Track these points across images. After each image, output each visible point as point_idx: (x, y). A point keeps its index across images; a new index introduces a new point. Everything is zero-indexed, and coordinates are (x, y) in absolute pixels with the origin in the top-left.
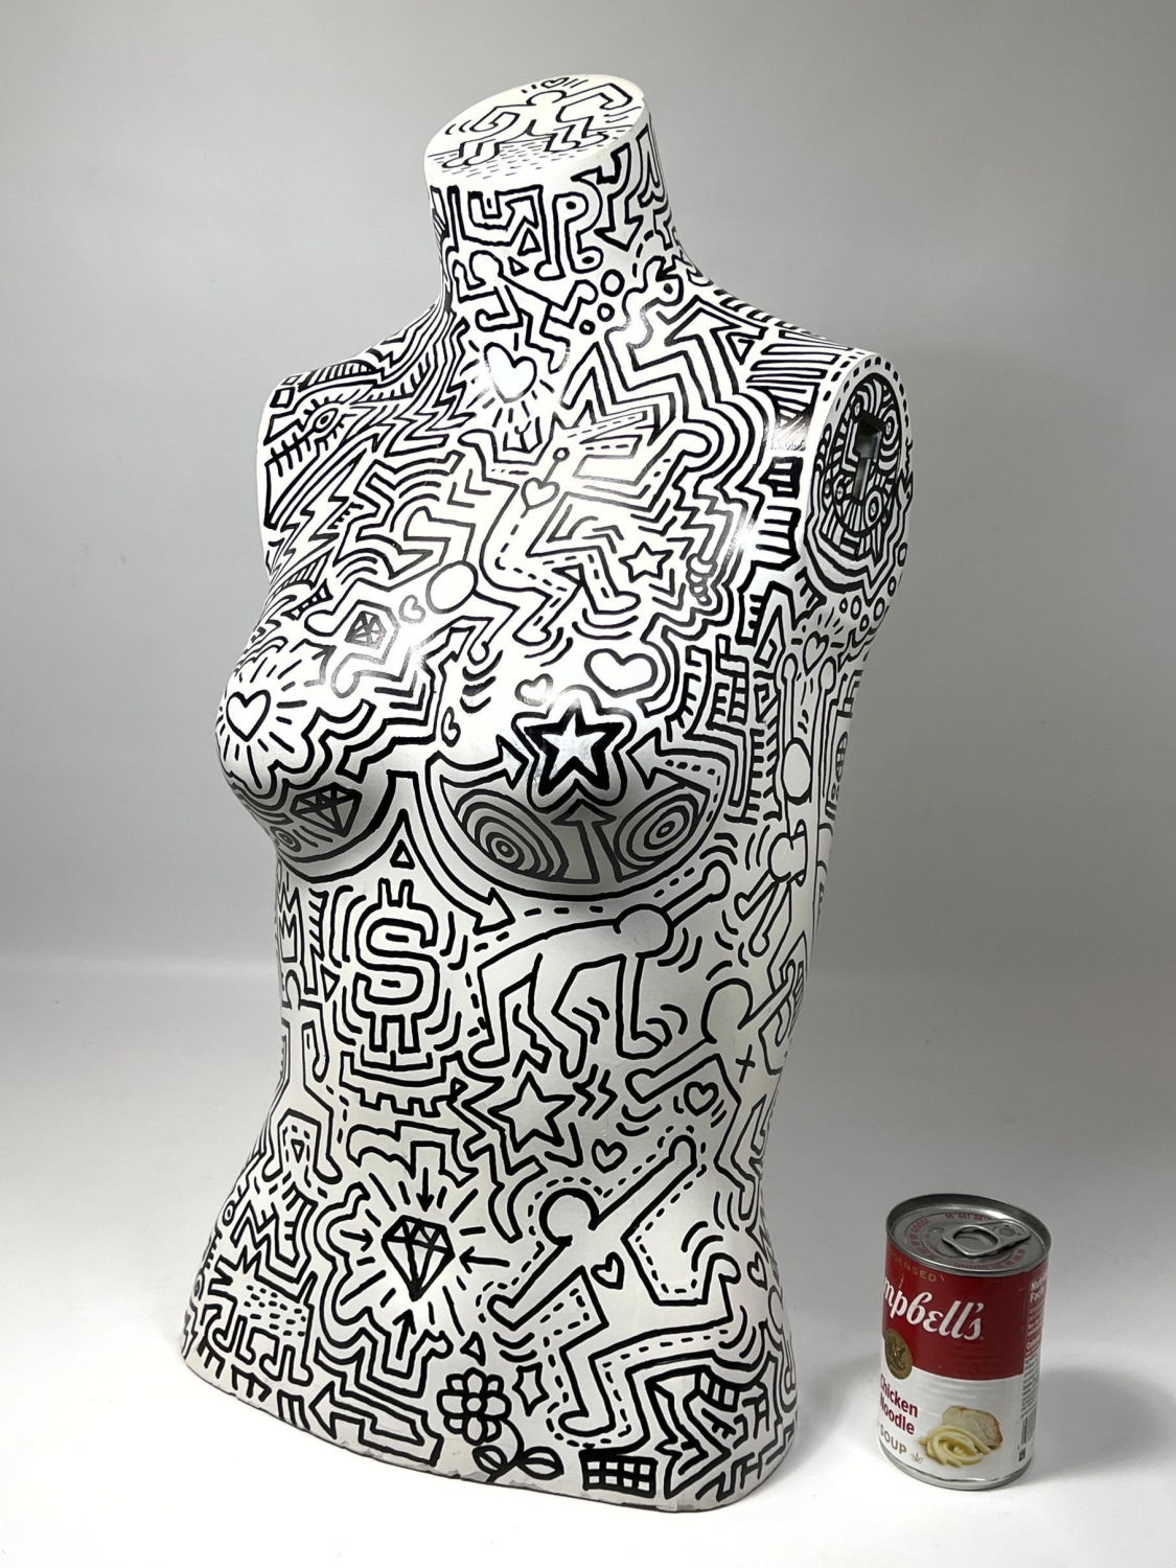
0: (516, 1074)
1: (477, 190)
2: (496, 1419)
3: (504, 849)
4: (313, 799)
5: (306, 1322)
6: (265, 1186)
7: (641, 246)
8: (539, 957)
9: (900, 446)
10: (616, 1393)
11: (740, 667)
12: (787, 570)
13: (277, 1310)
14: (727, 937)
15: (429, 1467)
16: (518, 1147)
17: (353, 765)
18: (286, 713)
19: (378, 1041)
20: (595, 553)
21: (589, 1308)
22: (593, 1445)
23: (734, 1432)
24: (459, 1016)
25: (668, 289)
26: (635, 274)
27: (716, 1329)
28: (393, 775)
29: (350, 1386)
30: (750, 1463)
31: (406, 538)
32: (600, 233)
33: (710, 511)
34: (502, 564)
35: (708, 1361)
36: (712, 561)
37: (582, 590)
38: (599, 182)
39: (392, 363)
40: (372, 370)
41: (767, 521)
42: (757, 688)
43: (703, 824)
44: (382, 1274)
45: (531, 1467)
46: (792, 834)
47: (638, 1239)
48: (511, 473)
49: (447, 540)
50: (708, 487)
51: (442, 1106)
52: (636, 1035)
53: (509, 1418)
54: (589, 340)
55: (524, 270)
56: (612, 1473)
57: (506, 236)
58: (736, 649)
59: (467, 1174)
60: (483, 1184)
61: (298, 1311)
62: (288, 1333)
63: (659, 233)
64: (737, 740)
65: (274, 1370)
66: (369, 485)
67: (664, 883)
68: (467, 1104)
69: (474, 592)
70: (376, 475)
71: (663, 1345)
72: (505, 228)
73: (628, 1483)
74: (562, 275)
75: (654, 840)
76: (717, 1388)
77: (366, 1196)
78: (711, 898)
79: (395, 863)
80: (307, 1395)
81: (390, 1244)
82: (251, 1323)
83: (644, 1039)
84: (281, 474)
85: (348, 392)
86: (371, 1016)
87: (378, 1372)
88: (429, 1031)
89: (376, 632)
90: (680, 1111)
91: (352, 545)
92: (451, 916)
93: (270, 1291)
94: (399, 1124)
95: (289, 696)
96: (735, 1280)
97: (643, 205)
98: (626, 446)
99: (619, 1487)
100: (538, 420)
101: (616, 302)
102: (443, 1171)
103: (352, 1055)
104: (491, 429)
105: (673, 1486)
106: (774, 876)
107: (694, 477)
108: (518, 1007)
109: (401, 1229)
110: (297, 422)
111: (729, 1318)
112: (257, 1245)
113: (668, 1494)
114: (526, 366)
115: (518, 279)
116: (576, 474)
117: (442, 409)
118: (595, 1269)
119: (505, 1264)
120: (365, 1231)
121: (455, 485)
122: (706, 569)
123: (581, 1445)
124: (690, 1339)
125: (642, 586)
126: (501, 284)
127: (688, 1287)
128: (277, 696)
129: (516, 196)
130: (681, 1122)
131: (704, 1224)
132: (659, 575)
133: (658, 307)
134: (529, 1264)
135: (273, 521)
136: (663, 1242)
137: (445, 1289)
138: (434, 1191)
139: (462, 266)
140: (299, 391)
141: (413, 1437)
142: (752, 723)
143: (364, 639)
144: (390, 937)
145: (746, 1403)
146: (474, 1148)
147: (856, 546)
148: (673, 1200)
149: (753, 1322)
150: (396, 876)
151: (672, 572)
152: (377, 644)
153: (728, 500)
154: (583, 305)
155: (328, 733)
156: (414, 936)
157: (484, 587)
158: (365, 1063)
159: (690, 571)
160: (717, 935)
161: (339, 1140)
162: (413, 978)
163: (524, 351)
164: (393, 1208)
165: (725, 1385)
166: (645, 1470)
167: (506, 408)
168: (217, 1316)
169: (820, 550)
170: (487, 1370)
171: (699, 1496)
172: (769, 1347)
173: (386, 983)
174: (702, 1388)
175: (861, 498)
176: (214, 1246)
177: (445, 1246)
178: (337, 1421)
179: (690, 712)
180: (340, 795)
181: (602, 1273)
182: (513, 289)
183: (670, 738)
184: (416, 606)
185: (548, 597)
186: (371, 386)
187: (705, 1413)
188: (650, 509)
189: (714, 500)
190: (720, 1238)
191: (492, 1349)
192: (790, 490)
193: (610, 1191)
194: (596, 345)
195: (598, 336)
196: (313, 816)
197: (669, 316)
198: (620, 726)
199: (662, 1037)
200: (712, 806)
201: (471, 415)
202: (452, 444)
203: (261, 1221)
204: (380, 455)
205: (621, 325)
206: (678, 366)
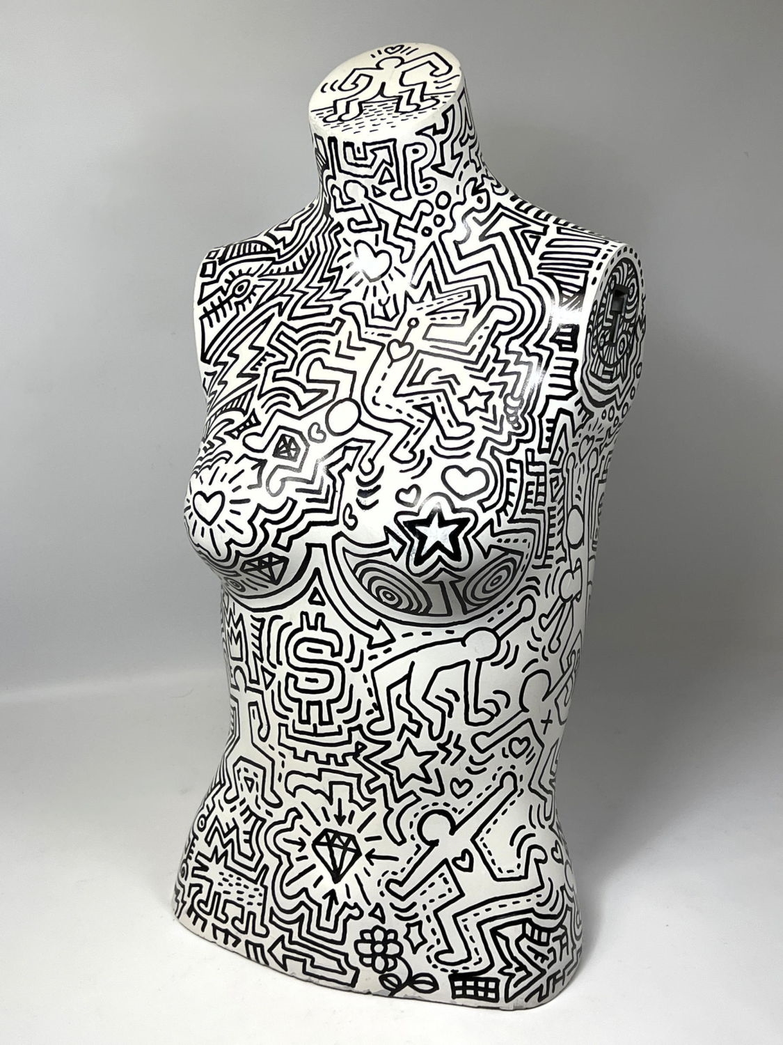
0: (399, 739)
1: (350, 141)
2: (394, 957)
3: (389, 596)
4: (256, 563)
5: (263, 897)
6: (227, 807)
7: (462, 173)
8: (413, 664)
9: (638, 301)
10: (471, 938)
11: (540, 469)
12: (570, 399)
13: (241, 888)
14: (534, 643)
15: (350, 988)
16: (402, 785)
17: (283, 541)
18: (236, 507)
19: (304, 717)
20: (441, 394)
21: (452, 884)
22: (458, 971)
23: (548, 959)
24: (359, 702)
25: (480, 200)
26: (458, 193)
27: (534, 894)
28: (310, 546)
29: (295, 938)
30: (558, 977)
31: (309, 381)
32: (435, 168)
33: (517, 362)
34: (377, 401)
35: (530, 915)
36: (521, 397)
37: (434, 422)
38: (434, 134)
39: (285, 246)
40: (271, 250)
41: (556, 368)
42: (552, 480)
43: (519, 573)
44: (313, 867)
45: (417, 986)
46: (573, 569)
47: (482, 839)
48: (379, 335)
49: (337, 383)
50: (515, 345)
51: (349, 759)
52: (477, 711)
53: (402, 956)
54: (428, 240)
55: (383, 193)
56: (470, 988)
57: (370, 172)
58: (538, 457)
59: (368, 803)
60: (379, 808)
61: (256, 890)
62: (250, 904)
63: (473, 161)
64: (539, 517)
65: (242, 927)
66: (278, 339)
67: (494, 613)
68: (367, 758)
69: (359, 421)
70: (282, 333)
71: (501, 906)
72: (370, 167)
73: (481, 994)
74: (409, 197)
75: (488, 588)
76: (536, 932)
77: (300, 816)
78: (524, 620)
79: (311, 601)
80: (267, 942)
81: (318, 847)
82: (224, 897)
83: (483, 713)
84: (211, 325)
85: (255, 265)
86: (299, 701)
87: (314, 929)
88: (339, 711)
89: (293, 449)
90: (506, 756)
91: (269, 384)
92: (351, 637)
93: (236, 876)
94: (320, 770)
95: (238, 495)
96: (544, 861)
97: (462, 145)
98: (458, 317)
99: (476, 997)
100: (395, 296)
101: (445, 213)
102: (351, 800)
103: (286, 726)
104: (362, 301)
105: (510, 995)
106: (563, 599)
107: (507, 338)
108: (399, 696)
109: (325, 837)
110: (221, 289)
111: (542, 887)
112: (224, 846)
113: (507, 1000)
114: (384, 257)
115: (378, 200)
116: (424, 338)
117: (326, 285)
118: (454, 860)
119: (396, 859)
120: (300, 839)
121: (340, 343)
122: (516, 404)
123: (449, 971)
124: (518, 902)
125: (474, 418)
126: (366, 202)
127: (515, 869)
128: (230, 496)
129: (378, 146)
130: (506, 766)
131: (523, 827)
132: (486, 410)
133: (474, 214)
134: (411, 859)
135: (208, 358)
136: (498, 842)
137: (356, 876)
138: (346, 813)
139: (339, 189)
140: (220, 264)
141: (340, 970)
142: (549, 504)
143: (286, 455)
144: (309, 650)
145: (554, 940)
146: (372, 786)
147: (611, 373)
148: (503, 814)
149: (556, 888)
150: (313, 610)
151: (494, 407)
152: (294, 459)
153: (529, 354)
154: (424, 217)
155: (266, 521)
156: (327, 649)
157: (365, 418)
158: (295, 731)
159: (506, 406)
160: (529, 643)
161: (280, 779)
162: (327, 676)
163: (382, 246)
164: (318, 824)
165: (541, 929)
166: (492, 985)
167: (371, 285)
168: (200, 892)
169: (590, 383)
170: (386, 926)
171: (527, 1000)
172: (567, 901)
173: (308, 680)
174: (527, 933)
175: (614, 342)
176: (193, 845)
177: (355, 848)
178: (288, 960)
179: (511, 505)
180: (274, 560)
181: (459, 862)
182: (375, 206)
183: (499, 525)
184: (319, 431)
185: (412, 427)
186: (271, 262)
187: (529, 948)
188: (476, 362)
190: (533, 835)
191: (390, 913)
192: (571, 346)
193: (463, 810)
194: (433, 244)
195: (434, 237)
196: (256, 573)
197: (481, 220)
198: (467, 520)
199: (494, 711)
200: (525, 562)
201: (348, 291)
202: (336, 313)
203: (226, 830)
204: (284, 318)
205: (449, 228)
206: (489, 255)
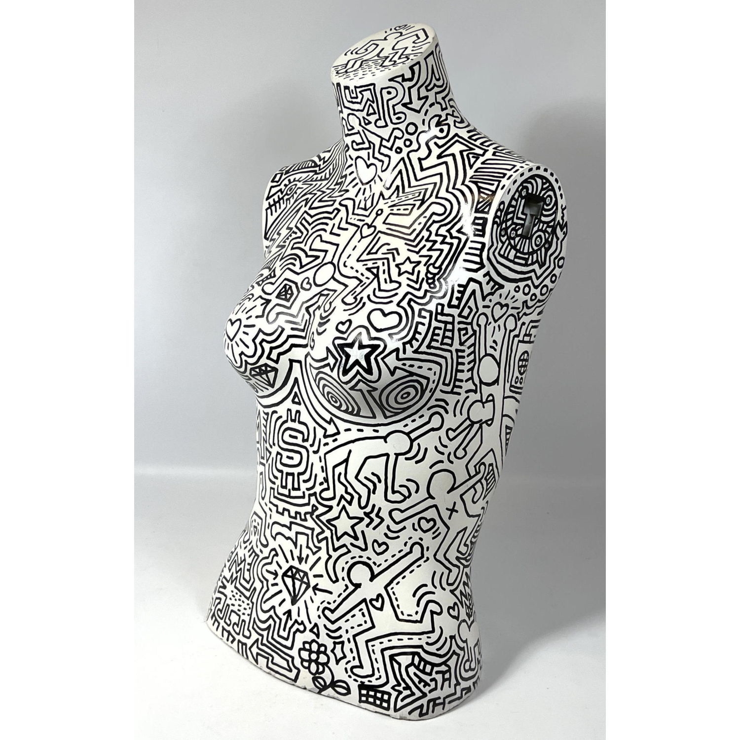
0: (338, 505)
1: (347, 85)
2: (323, 664)
3: (334, 400)
4: (257, 370)
5: (251, 610)
6: (243, 546)
7: (427, 111)
8: (350, 451)
10: (376, 659)
11: (450, 319)
12: (479, 272)
13: (241, 603)
14: (441, 449)
15: (293, 683)
16: (338, 539)
17: (274, 356)
18: (247, 330)
19: (284, 484)
20: (386, 261)
21: (367, 618)
22: (364, 682)
23: (429, 685)
24: (316, 475)
25: (442, 131)
26: (423, 124)
27: (426, 636)
28: (291, 361)
29: (265, 641)
30: (437, 702)
31: (311, 250)
32: (405, 105)
33: (443, 242)
34: (346, 264)
35: (419, 650)
36: (440, 267)
37: (376, 279)
38: (403, 81)
39: (324, 162)
40: (316, 165)
41: (470, 248)
42: (460, 330)
43: (427, 394)
44: (280, 591)
45: (337, 689)
46: (484, 400)
47: (392, 588)
48: (358, 220)
49: (326, 251)
50: (443, 231)
51: (308, 516)
52: (394, 492)
53: (329, 665)
54: (400, 156)
55: (370, 123)
56: (371, 696)
57: (360, 107)
58: (447, 310)
59: (317, 549)
60: (323, 554)
61: (248, 604)
62: (244, 614)
63: (439, 103)
64: (448, 355)
65: (237, 630)
66: (301, 223)
67: (408, 421)
68: (318, 517)
69: (333, 277)
70: (304, 218)
71: (399, 640)
72: (360, 103)
73: (378, 702)
74: (387, 125)
75: (399, 400)
76: (422, 663)
77: (277, 555)
78: (433, 429)
79: (293, 402)
80: (249, 642)
81: (285, 578)
82: (231, 608)
83: (398, 494)
84: (272, 214)
85: (304, 175)
86: (281, 472)
87: (276, 636)
88: (305, 481)
89: (289, 294)
90: (416, 530)
91: (289, 252)
92: (315, 428)
93: (239, 594)
94: (291, 523)
95: (249, 322)
96: (439, 614)
97: (428, 90)
98: (407, 209)
99: (374, 704)
100: (374, 194)
101: (413, 138)
102: (308, 547)
103: (274, 489)
104: (354, 198)
105: (398, 707)
106: (470, 420)
107: (438, 225)
108: (340, 474)
109: (290, 571)
110: (280, 190)
111: (433, 631)
112: (237, 572)
113: (396, 710)
114: (373, 167)
115: (367, 127)
116: (384, 223)
117: (337, 187)
118: (371, 600)
119: (331, 593)
120: (275, 571)
121: (334, 225)
122: (436, 271)
123: (359, 681)
124: (412, 639)
125: (403, 279)
126: (361, 129)
127: (414, 614)
128: (244, 322)
129: (363, 88)
130: (417, 535)
131: (426, 585)
132: (412, 274)
133: (436, 140)
134: (341, 594)
135: (268, 237)
136: (404, 592)
137: (305, 601)
138: (304, 556)
139: (345, 120)
140: (285, 175)
141: (288, 668)
142: (456, 345)
143: (284, 297)
144: (290, 436)
145: (437, 673)
146: (320, 537)
148: (411, 572)
149: (446, 634)
150: (295, 408)
151: (419, 272)
152: (288, 300)
153: (452, 237)
154: (397, 140)
155: (263, 340)
156: (300, 436)
157: (337, 276)
158: (279, 493)
159: (428, 272)
160: (436, 448)
161: (268, 528)
162: (299, 456)
163: (372, 161)
164: (287, 561)
165: (427, 663)
166: (386, 697)
167: (363, 187)
168: (219, 603)
169: (498, 262)
170: (320, 641)
171: (410, 713)
172: (454, 647)
173: (288, 457)
174: (415, 662)
176: (223, 571)
177: (307, 582)
178: (259, 657)
179: (417, 341)
180: (269, 369)
181: (374, 603)
182: (366, 131)
183: (404, 352)
184: (308, 283)
185: (361, 281)
186: (314, 173)
187: (415, 674)
188: (413, 241)
189: (445, 237)
190: (434, 593)
191: (323, 632)
192: (481, 233)
193: (380, 565)
194: (403, 159)
195: (404, 154)
196: (258, 377)
197: (440, 144)
198: (379, 346)
199: (407, 494)
200: (432, 385)
201: (347, 191)
202: (336, 205)
203: (239, 562)
204: (307, 209)
205: (416, 149)
206: (442, 169)
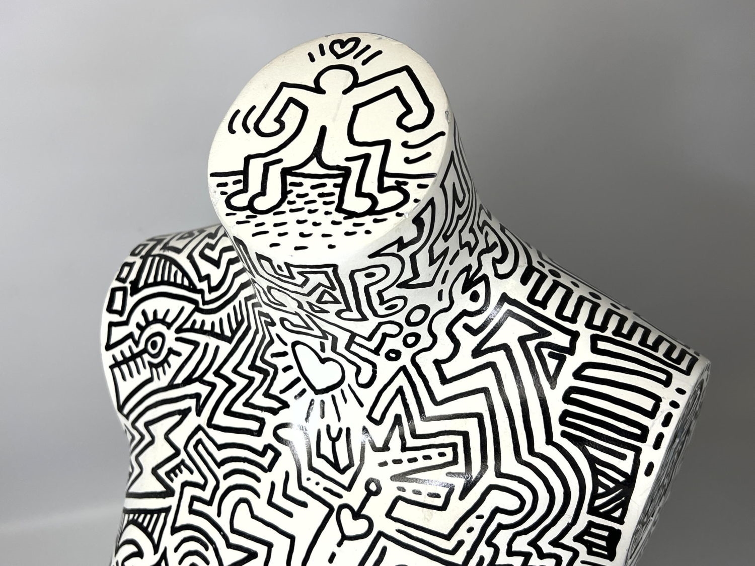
1: (265, 255)
7: (447, 272)
25: (475, 297)
26: (440, 299)
31: (233, 529)
32: (404, 285)
40: (193, 287)
48: (326, 489)
49: (269, 546)
50: (521, 544)
55: (324, 311)
57: (302, 290)
63: (465, 245)
66: (196, 449)
70: (201, 441)
72: (300, 285)
74: (364, 318)
84: (124, 379)
85: (174, 308)
91: (185, 515)
97: (447, 239)
98: (438, 495)
100: (349, 429)
104: (304, 425)
107: (509, 533)
110: (130, 336)
114: (334, 367)
115: (318, 314)
116: (388, 515)
117: (258, 378)
121: (273, 484)
126: (301, 312)
129: (308, 269)
133: (466, 320)
140: (132, 295)
153: (542, 556)
154: (388, 338)
167: (317, 400)
182: (314, 318)
186: (193, 307)
189: (527, 556)
194: (403, 368)
197: (475, 327)
201: (285, 405)
202: (267, 437)
204: (203, 420)
205: (427, 345)
206: (486, 378)
